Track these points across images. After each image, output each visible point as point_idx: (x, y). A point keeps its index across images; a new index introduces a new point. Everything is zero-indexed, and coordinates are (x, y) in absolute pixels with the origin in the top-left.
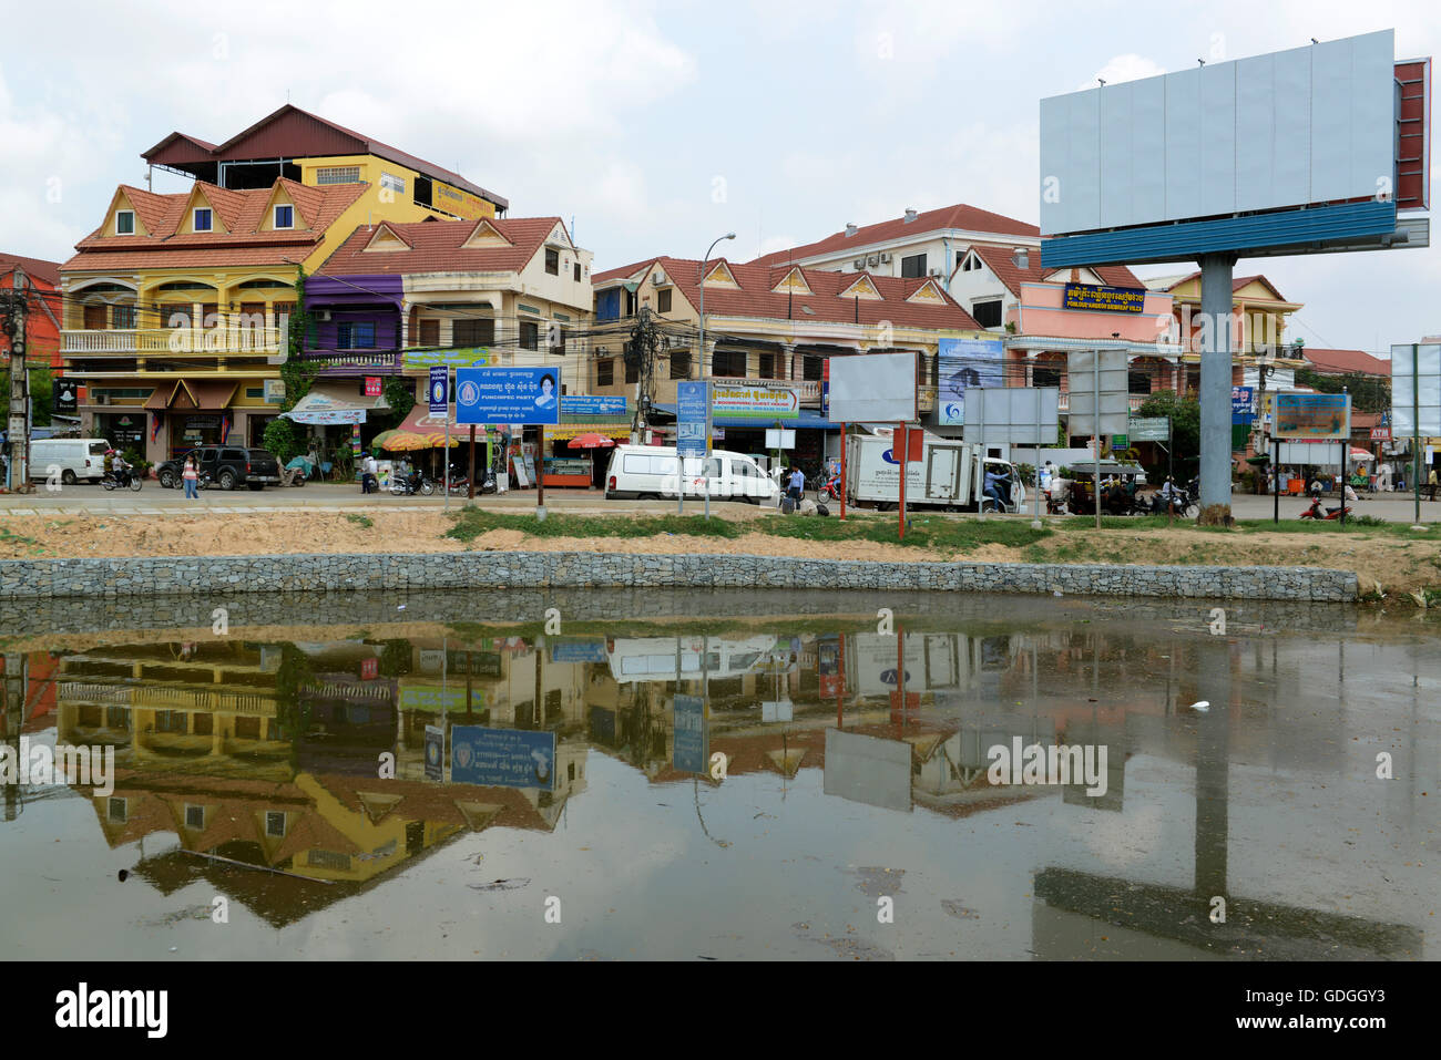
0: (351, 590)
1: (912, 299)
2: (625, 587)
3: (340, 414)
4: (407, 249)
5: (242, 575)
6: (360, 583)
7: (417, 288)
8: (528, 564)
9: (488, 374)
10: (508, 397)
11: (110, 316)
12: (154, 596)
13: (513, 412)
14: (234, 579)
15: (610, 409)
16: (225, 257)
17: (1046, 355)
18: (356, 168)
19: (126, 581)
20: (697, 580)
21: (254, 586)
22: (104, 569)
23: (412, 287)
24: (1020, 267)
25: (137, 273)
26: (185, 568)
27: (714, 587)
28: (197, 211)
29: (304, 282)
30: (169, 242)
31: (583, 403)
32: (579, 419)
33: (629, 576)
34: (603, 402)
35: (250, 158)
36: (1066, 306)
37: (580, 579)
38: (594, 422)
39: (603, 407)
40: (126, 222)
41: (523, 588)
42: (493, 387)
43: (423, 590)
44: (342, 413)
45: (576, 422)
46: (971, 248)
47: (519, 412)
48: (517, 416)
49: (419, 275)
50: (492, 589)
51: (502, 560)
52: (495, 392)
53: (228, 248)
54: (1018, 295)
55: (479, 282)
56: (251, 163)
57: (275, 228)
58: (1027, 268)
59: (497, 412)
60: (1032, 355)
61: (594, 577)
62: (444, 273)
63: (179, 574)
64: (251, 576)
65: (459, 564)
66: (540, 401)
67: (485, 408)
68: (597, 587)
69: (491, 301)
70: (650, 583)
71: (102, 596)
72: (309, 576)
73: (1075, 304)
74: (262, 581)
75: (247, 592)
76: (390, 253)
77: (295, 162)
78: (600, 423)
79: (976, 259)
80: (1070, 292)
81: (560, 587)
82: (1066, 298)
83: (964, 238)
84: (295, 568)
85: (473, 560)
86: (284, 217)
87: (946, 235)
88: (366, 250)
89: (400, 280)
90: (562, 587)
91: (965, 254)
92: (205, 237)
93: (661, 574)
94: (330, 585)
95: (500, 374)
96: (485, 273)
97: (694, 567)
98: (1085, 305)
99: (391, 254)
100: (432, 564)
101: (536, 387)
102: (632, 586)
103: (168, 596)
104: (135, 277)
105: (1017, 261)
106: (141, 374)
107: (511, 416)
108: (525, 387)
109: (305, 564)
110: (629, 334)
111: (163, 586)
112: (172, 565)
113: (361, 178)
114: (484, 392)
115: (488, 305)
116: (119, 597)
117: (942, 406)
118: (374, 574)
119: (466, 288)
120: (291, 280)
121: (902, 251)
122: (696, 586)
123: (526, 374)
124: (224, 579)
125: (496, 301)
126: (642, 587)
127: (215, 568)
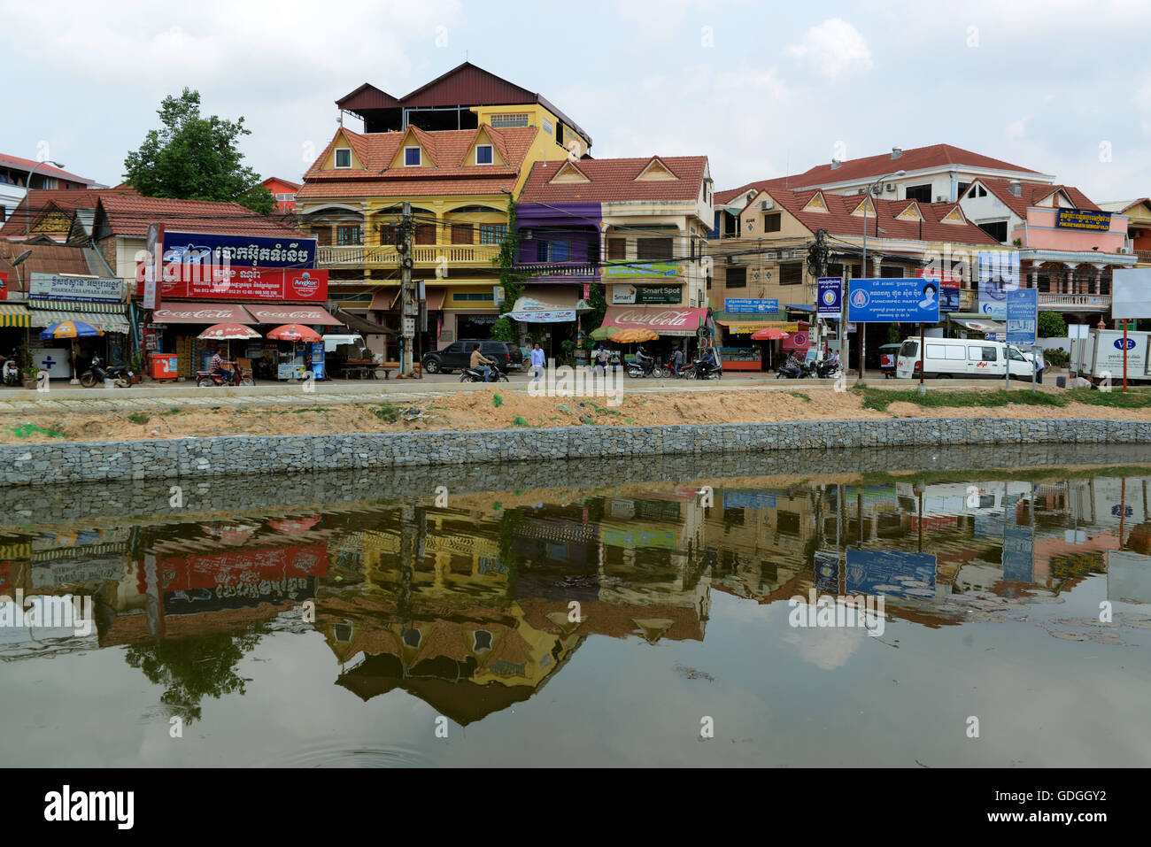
0: (842, 448)
1: (944, 221)
2: (1017, 443)
3: (553, 314)
4: (588, 181)
5: (775, 437)
6: (848, 442)
7: (612, 214)
8: (952, 427)
9: (878, 284)
10: (895, 301)
11: (334, 235)
12: (724, 453)
13: (900, 313)
14: (771, 440)
15: (766, 309)
16: (438, 187)
17: (1046, 264)
18: (525, 115)
19: (707, 442)
20: (1065, 438)
21: (783, 445)
22: (694, 434)
23: (610, 212)
24: (1015, 195)
25: (365, 200)
26: (741, 432)
27: (1076, 442)
28: (407, 150)
29: (515, 209)
30: (385, 175)
31: (745, 304)
32: (742, 316)
33: (1018, 436)
34: (761, 303)
35: (429, 106)
36: (1058, 226)
37: (987, 438)
38: (753, 319)
39: (761, 307)
40: (343, 158)
41: (950, 445)
42: (882, 293)
43: (886, 446)
44: (556, 313)
45: (740, 320)
46: (976, 180)
47: (904, 313)
48: (902, 315)
49: (617, 203)
50: (929, 446)
51: (935, 424)
52: (884, 298)
53: (440, 180)
54: (1024, 217)
55: (668, 208)
56: (432, 110)
57: (476, 164)
58: (1020, 196)
59: (885, 313)
60: (1037, 264)
61: (996, 436)
62: (640, 201)
63: (738, 436)
64: (781, 438)
65: (908, 428)
66: (923, 304)
67: (874, 310)
68: (997, 444)
69: (678, 224)
70: (1033, 441)
71: (693, 454)
72: (816, 437)
73: (1065, 224)
74: (788, 441)
75: (778, 450)
76: (572, 184)
77: (472, 109)
78: (758, 320)
79: (981, 188)
80: (1062, 215)
81: (973, 444)
82: (1058, 220)
83: (966, 173)
84: (807, 431)
85: (917, 424)
86: (485, 155)
87: (953, 170)
88: (552, 182)
89: (600, 206)
90: (975, 444)
91: (969, 185)
92: (414, 170)
93: (1040, 433)
94: (829, 444)
95: (888, 284)
96: (674, 201)
97: (1062, 429)
98: (1070, 225)
99: (575, 186)
100: (891, 428)
101: (919, 293)
102: (1021, 443)
103: (733, 453)
104: (362, 203)
105: (1013, 190)
106: (368, 282)
107: (897, 315)
108: (910, 293)
109: (814, 429)
110: (806, 251)
111: (729, 445)
112: (734, 430)
113: (529, 123)
114: (873, 297)
115: (675, 227)
116: (704, 454)
117: (981, 305)
118: (856, 435)
119: (658, 213)
120: (503, 206)
121: (905, 182)
122: (1064, 443)
123: (911, 284)
124: (764, 440)
125: (681, 223)
126: (1027, 443)
127: (760, 432)
